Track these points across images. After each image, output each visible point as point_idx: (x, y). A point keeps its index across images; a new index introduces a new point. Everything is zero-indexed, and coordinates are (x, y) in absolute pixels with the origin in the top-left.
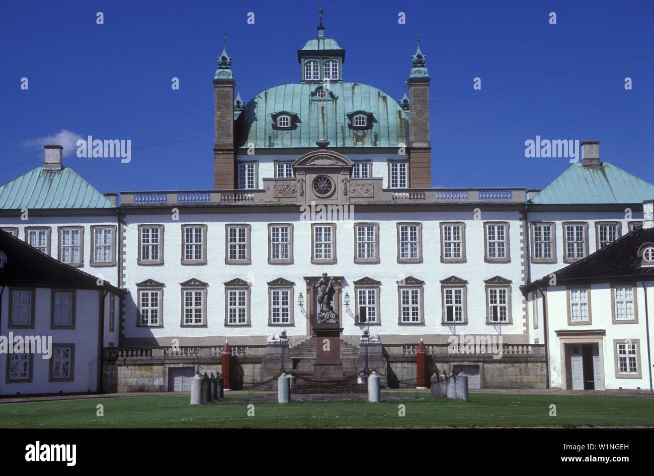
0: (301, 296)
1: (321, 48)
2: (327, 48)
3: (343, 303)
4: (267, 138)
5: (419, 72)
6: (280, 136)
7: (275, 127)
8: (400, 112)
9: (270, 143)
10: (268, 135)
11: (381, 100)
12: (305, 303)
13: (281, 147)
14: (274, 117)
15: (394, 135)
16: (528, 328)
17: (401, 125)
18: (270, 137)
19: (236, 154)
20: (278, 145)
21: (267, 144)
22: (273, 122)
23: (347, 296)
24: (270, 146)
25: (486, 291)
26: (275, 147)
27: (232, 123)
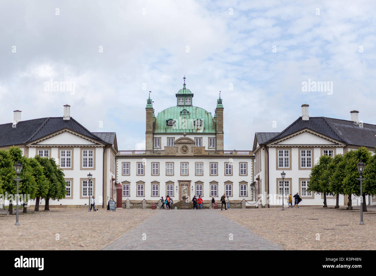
0: (177, 187)
1: (185, 93)
2: (187, 93)
3: (191, 189)
4: (165, 129)
5: (220, 106)
6: (169, 128)
7: (167, 125)
8: (213, 119)
9: (166, 131)
10: (165, 128)
11: (206, 114)
12: (178, 189)
13: (170, 132)
14: (167, 121)
15: (210, 128)
16: (253, 198)
17: (213, 124)
18: (166, 129)
19: (153, 135)
20: (169, 131)
21: (165, 131)
22: (166, 123)
23: (192, 187)
24: (166, 132)
25: (240, 186)
26: (168, 132)
27: (152, 123)
